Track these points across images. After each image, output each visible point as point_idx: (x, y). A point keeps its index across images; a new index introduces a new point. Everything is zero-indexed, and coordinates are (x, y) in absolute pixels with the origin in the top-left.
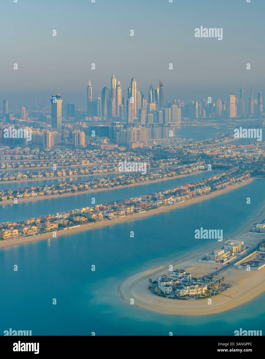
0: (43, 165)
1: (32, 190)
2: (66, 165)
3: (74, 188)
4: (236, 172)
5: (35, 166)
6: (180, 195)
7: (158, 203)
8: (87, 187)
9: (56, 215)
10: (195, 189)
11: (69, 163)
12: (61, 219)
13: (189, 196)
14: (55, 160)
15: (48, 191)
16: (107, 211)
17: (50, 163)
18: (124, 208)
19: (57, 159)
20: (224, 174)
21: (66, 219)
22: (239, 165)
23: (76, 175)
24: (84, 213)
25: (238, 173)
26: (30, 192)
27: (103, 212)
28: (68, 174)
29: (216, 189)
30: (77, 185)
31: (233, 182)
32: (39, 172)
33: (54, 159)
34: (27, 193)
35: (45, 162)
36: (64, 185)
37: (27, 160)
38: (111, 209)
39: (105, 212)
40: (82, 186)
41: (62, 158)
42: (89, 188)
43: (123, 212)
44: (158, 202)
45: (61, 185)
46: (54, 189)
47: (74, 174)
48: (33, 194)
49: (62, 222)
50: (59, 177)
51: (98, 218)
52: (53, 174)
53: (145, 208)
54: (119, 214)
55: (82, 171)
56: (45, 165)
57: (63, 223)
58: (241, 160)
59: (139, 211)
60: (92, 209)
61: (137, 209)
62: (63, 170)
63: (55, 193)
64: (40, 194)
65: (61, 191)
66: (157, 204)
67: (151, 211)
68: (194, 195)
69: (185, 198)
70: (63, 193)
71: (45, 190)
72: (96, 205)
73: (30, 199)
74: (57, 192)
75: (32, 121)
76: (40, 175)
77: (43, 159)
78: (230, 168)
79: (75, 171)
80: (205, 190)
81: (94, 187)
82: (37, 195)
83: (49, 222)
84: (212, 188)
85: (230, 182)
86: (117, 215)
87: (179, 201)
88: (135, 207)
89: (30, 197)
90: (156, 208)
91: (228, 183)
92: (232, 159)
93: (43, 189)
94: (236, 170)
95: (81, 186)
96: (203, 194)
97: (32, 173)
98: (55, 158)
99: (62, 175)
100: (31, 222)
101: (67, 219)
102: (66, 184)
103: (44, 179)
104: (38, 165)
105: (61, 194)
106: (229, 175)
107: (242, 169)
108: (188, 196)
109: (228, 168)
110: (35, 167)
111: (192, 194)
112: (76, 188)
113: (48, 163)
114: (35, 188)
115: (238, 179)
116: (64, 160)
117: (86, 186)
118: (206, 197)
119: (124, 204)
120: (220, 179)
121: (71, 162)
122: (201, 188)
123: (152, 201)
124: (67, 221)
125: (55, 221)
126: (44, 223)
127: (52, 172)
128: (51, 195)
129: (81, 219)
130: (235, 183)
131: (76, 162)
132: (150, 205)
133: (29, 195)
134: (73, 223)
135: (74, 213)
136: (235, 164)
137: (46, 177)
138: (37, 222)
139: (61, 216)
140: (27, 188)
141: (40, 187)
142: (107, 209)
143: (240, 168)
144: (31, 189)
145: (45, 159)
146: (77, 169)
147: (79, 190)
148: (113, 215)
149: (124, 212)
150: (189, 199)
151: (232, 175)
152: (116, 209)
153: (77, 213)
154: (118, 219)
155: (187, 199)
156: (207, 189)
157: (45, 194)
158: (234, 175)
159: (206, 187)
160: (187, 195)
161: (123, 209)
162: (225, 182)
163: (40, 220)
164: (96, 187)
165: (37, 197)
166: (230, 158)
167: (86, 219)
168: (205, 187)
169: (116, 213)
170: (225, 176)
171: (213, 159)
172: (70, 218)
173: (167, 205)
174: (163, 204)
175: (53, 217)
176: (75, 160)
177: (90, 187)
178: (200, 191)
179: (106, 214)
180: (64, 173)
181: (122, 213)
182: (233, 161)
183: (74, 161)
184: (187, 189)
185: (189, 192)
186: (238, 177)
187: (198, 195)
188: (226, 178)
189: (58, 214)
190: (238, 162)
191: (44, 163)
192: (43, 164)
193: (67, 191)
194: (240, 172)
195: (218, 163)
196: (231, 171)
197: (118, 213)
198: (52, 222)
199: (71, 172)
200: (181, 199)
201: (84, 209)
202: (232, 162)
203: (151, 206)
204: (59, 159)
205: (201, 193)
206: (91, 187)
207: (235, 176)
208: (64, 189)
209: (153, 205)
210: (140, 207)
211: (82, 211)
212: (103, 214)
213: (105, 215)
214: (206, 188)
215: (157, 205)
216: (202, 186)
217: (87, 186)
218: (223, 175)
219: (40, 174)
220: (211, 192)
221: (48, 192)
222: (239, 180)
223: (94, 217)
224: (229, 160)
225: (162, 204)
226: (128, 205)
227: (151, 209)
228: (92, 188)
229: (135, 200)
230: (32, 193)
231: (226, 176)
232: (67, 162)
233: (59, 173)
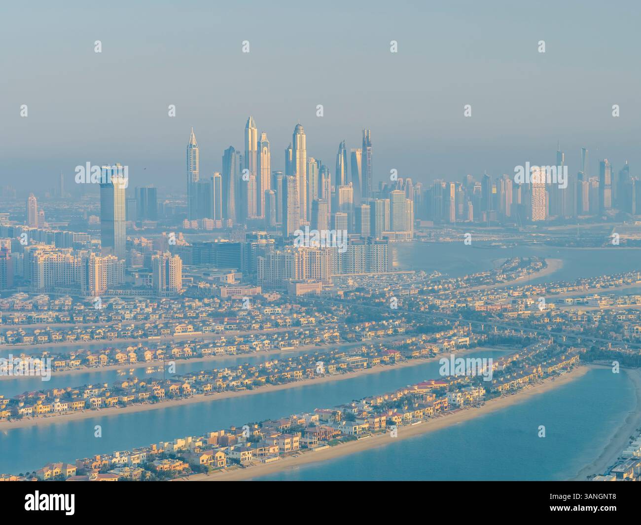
0: (82, 336)
1: (56, 397)
2: (137, 337)
3: (156, 392)
4: (546, 352)
5: (61, 338)
6: (411, 409)
7: (357, 428)
8: (189, 388)
9: (113, 457)
10: (448, 394)
11: (144, 330)
12: (125, 465)
13: (432, 411)
14: (110, 323)
15: (93, 399)
16: (236, 445)
17: (97, 332)
18: (276, 439)
19: (116, 322)
20: (516, 357)
21: (138, 467)
22: (552, 335)
23: (160, 361)
24: (180, 451)
25: (550, 356)
26: (49, 400)
27: (227, 449)
28: (141, 358)
29: (497, 394)
30: (162, 384)
31: (539, 377)
32: (71, 353)
33: (108, 321)
34: (43, 403)
35: (86, 328)
36: (132, 384)
37: (43, 325)
38: (245, 441)
39: (232, 448)
40: (176, 387)
41: (127, 319)
42: (192, 392)
43: (274, 450)
44: (358, 424)
45: (125, 385)
46: (109, 394)
47: (157, 358)
48: (58, 406)
49: (129, 474)
50: (119, 364)
51: (214, 464)
52: (106, 357)
53: (326, 440)
54: (265, 454)
55: (175, 351)
56: (86, 337)
57: (131, 476)
58: (558, 324)
59: (313, 446)
60: (200, 441)
61: (308, 440)
62: (130, 348)
63: (111, 405)
64: (75, 406)
65: (125, 399)
66: (355, 428)
67: (341, 445)
68: (446, 408)
69: (424, 414)
70: (130, 404)
71: (85, 396)
72: (208, 433)
73: (51, 419)
74: (115, 401)
75: (53, 231)
76: (73, 360)
77: (80, 322)
78: (531, 343)
79: (159, 352)
80: (471, 395)
81: (205, 389)
82: (68, 407)
83: (96, 474)
84: (488, 391)
85: (532, 375)
86: (259, 454)
87: (408, 423)
88: (303, 436)
89: (50, 414)
90: (355, 438)
91: (526, 379)
92: (536, 322)
93: (81, 394)
94: (545, 348)
95: (173, 387)
96: (467, 404)
97: (56, 356)
98: (110, 319)
99: (128, 360)
100: (52, 473)
101: (139, 465)
102: (136, 381)
103: (85, 369)
104: (68, 336)
105: (125, 406)
106: (529, 359)
107: (561, 345)
108: (430, 411)
109: (525, 343)
110: (61, 340)
111: (440, 405)
112: (160, 392)
113: (92, 332)
114: (63, 391)
115: (550, 370)
116: (133, 325)
117: (185, 386)
118: (474, 413)
119: (277, 430)
120: (509, 370)
121: (149, 328)
122: (462, 392)
123: (344, 423)
124: (140, 471)
125: (112, 471)
126: (85, 475)
127: (102, 353)
128: (100, 408)
129: (174, 467)
130: (543, 378)
131: (162, 328)
132: (340, 433)
133: (49, 409)
134: (154, 475)
135: (156, 451)
136: (543, 332)
137: (88, 366)
138: (68, 474)
139: (126, 458)
140: (42, 392)
141: (76, 388)
142: (236, 442)
143: (554, 342)
144: (52, 394)
145: (85, 321)
146: (164, 347)
147: (169, 396)
148: (250, 455)
149: (277, 448)
150: (433, 418)
151: (536, 360)
152: (258, 441)
153: (163, 452)
154: (264, 464)
155: (427, 417)
156: (477, 394)
157: (87, 406)
158: (541, 360)
159: (473, 388)
160: (429, 408)
161: (275, 442)
162: (521, 376)
163: (75, 469)
164: (209, 388)
165: (68, 412)
166: (532, 317)
167: (187, 466)
168: (471, 389)
169: (258, 451)
170: (518, 361)
171: (490, 321)
172: (146, 463)
173: (379, 431)
174: (371, 429)
175: (107, 462)
176: (158, 323)
177: (195, 390)
178: (459, 398)
179: (233, 454)
180: (133, 355)
181: (271, 450)
182: (539, 325)
183: (156, 327)
184: (428, 394)
185: (433, 401)
186: (550, 365)
187: (455, 407)
188: (523, 367)
189: (117, 454)
190: (550, 329)
191: (84, 332)
192: (81, 333)
193: (140, 398)
194: (555, 352)
195: (504, 332)
196: (534, 350)
197: (263, 452)
198: (103, 472)
199: (150, 352)
200: (413, 417)
201: (180, 443)
202: (537, 329)
203: (342, 434)
204: (121, 321)
205: (462, 402)
206: (198, 390)
207: (544, 361)
208: (133, 394)
209: (347, 431)
210: (315, 436)
211: (176, 447)
212: (227, 454)
213: (231, 456)
214: (474, 391)
215: (356, 432)
216: (464, 386)
217: (188, 386)
218: (515, 359)
219: (73, 358)
220: (484, 400)
221: (94, 401)
222: (554, 372)
223: (205, 462)
224: (528, 323)
225: (369, 430)
226: (286, 432)
227: (342, 442)
228: (201, 392)
229: (303, 420)
230: (56, 405)
231: (523, 361)
232: (140, 329)
233: (119, 356)
